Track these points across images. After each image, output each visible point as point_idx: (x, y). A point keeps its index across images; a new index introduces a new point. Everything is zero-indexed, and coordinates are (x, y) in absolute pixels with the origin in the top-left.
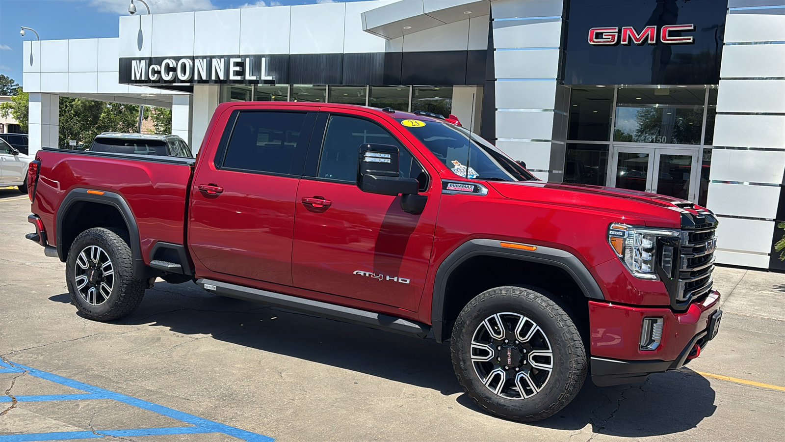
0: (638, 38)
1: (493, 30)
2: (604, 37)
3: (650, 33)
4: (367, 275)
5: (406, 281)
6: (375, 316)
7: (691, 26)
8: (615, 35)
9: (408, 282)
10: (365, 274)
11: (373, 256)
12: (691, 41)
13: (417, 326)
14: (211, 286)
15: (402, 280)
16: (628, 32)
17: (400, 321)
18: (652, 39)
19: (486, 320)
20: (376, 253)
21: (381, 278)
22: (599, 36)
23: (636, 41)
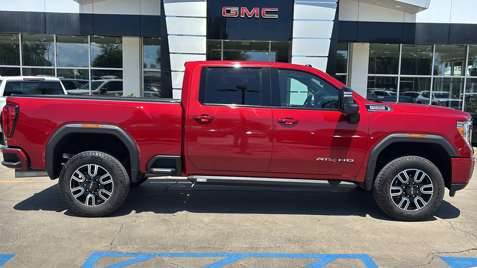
0: (250, 14)
1: (164, 4)
2: (231, 12)
3: (256, 12)
4: (326, 160)
5: (352, 160)
6: (326, 182)
7: (277, 9)
8: (237, 12)
9: (353, 161)
10: (324, 160)
11: (330, 149)
12: (277, 17)
13: (353, 184)
14: (203, 179)
15: (349, 160)
16: (244, 11)
17: (342, 183)
18: (257, 16)
19: (398, 174)
20: (332, 147)
21: (335, 160)
22: (229, 12)
23: (249, 16)
